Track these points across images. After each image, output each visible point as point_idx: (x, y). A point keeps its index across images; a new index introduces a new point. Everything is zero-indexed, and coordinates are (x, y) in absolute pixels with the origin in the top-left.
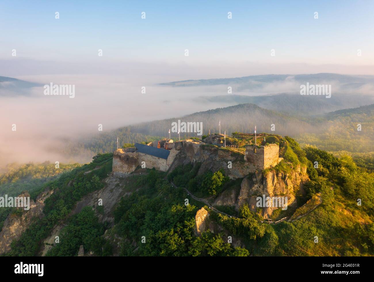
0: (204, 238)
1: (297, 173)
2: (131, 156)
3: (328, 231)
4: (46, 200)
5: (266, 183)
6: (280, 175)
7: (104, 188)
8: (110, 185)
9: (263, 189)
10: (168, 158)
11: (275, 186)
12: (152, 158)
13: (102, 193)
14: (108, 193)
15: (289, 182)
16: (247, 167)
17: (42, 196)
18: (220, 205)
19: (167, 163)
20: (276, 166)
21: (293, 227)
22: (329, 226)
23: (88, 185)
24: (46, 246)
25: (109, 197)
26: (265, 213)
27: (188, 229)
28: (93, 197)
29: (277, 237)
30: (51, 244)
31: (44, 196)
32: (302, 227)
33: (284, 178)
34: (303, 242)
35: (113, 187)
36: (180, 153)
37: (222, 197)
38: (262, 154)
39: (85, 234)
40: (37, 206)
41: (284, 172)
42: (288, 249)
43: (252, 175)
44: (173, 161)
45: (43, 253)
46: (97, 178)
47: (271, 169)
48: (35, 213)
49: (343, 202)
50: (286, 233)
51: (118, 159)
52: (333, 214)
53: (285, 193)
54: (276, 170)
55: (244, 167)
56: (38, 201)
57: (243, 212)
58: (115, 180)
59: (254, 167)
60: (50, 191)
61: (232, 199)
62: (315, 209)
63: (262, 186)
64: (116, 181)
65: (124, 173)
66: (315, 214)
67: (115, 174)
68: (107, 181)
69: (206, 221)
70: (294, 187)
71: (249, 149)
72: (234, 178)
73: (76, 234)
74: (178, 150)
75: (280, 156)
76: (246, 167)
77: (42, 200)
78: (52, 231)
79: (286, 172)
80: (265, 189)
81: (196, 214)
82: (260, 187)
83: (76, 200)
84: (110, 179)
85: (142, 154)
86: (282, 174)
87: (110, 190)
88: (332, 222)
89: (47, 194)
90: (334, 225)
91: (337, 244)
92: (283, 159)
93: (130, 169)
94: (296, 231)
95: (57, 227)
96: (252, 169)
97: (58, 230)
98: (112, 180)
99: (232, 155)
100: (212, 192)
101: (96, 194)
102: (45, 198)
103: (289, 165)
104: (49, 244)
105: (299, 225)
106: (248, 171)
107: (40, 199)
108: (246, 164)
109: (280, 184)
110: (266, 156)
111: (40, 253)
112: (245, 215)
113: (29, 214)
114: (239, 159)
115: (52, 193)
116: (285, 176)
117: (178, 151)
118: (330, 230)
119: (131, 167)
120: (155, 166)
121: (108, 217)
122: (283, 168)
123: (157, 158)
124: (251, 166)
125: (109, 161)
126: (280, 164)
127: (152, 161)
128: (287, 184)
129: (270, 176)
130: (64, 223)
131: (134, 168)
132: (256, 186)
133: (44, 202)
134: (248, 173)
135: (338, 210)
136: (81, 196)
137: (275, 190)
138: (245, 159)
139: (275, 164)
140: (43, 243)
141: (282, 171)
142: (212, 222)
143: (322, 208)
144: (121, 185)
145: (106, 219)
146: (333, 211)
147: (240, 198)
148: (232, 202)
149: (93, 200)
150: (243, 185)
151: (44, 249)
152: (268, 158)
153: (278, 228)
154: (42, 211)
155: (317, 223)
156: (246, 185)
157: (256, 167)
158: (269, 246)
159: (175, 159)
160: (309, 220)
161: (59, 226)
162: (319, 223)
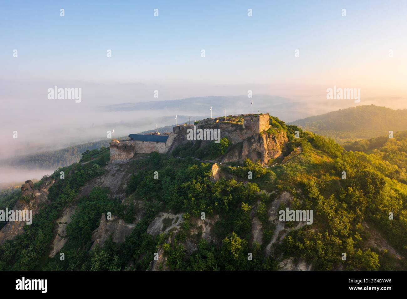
0: (221, 182)
1: (281, 136)
2: (129, 144)
3: (308, 167)
4: (50, 188)
5: (262, 141)
6: (271, 136)
7: (105, 174)
8: (111, 171)
9: (260, 146)
10: (167, 142)
11: (268, 144)
12: (150, 144)
13: (105, 178)
14: (110, 177)
15: (277, 141)
16: (246, 133)
17: (45, 185)
18: (227, 162)
19: (166, 146)
20: (267, 130)
21: (285, 167)
22: (309, 164)
23: (91, 172)
24: (59, 225)
25: (113, 180)
26: (263, 162)
27: (206, 179)
28: (96, 182)
29: (275, 174)
30: (64, 222)
31: (48, 185)
32: (291, 166)
33: (274, 139)
34: (293, 174)
35: (115, 172)
36: (179, 135)
37: (227, 156)
38: (257, 121)
39: (102, 206)
40: (41, 194)
41: (274, 134)
42: (284, 179)
43: (250, 138)
44: (171, 143)
45: (58, 230)
46: (98, 166)
47: (264, 132)
48: (41, 200)
49: (314, 151)
50: (281, 171)
51: (116, 149)
52: (310, 157)
53: (275, 148)
54: (268, 133)
55: (243, 133)
56: (42, 189)
57: (247, 162)
58: (114, 167)
59: (251, 132)
60: (52, 180)
61: (236, 156)
62: (298, 156)
63: (259, 144)
64: (116, 167)
65: (123, 160)
66: (298, 158)
67: (113, 162)
68: (107, 168)
69: (219, 173)
70: (280, 145)
71: (246, 119)
72: (235, 143)
73: (92, 208)
74: (176, 133)
75: (269, 124)
76: (244, 133)
77: (45, 188)
78: (62, 213)
79: (275, 134)
80: (262, 145)
81: (211, 167)
82: (257, 145)
83: (81, 186)
84: (109, 166)
85: (139, 142)
86: (272, 135)
87: (112, 175)
88: (310, 161)
89: (50, 183)
90: (312, 163)
91: (315, 173)
92: (271, 126)
93: (128, 156)
94: (288, 169)
95: (67, 209)
96: (249, 134)
97: (68, 211)
98: (112, 167)
99: (232, 126)
100: (221, 152)
101: (99, 180)
102: (48, 187)
103: (276, 130)
104: (63, 223)
105: (289, 165)
106: (247, 136)
107: (44, 188)
108: (245, 131)
109: (271, 142)
110: (261, 123)
111: (55, 231)
112: (249, 164)
113: (36, 202)
114: (239, 128)
115: (54, 182)
116: (275, 137)
117: (176, 135)
118: (309, 166)
119: (130, 154)
120: (154, 150)
121: (117, 194)
122: (272, 131)
123: (155, 143)
124: (249, 132)
125: (101, 154)
126: (270, 129)
127: (150, 147)
128: (276, 142)
129: (264, 136)
130: (73, 205)
131: (132, 155)
132: (254, 145)
133: (48, 190)
134: (246, 138)
135: (313, 156)
136: (85, 182)
137: (268, 146)
138: (244, 127)
139: (266, 129)
140: (56, 223)
141: (272, 133)
142: (224, 173)
143: (302, 155)
144: (122, 169)
145: (115, 196)
146: (310, 156)
147: (243, 154)
148: (237, 158)
149: (97, 185)
150: (245, 145)
151: (58, 227)
152: (262, 124)
153: (274, 169)
154: (47, 198)
155: (301, 163)
156: (247, 145)
157: (253, 132)
158: (271, 179)
159: (174, 141)
160: (295, 162)
161: (69, 208)
162: (302, 163)
